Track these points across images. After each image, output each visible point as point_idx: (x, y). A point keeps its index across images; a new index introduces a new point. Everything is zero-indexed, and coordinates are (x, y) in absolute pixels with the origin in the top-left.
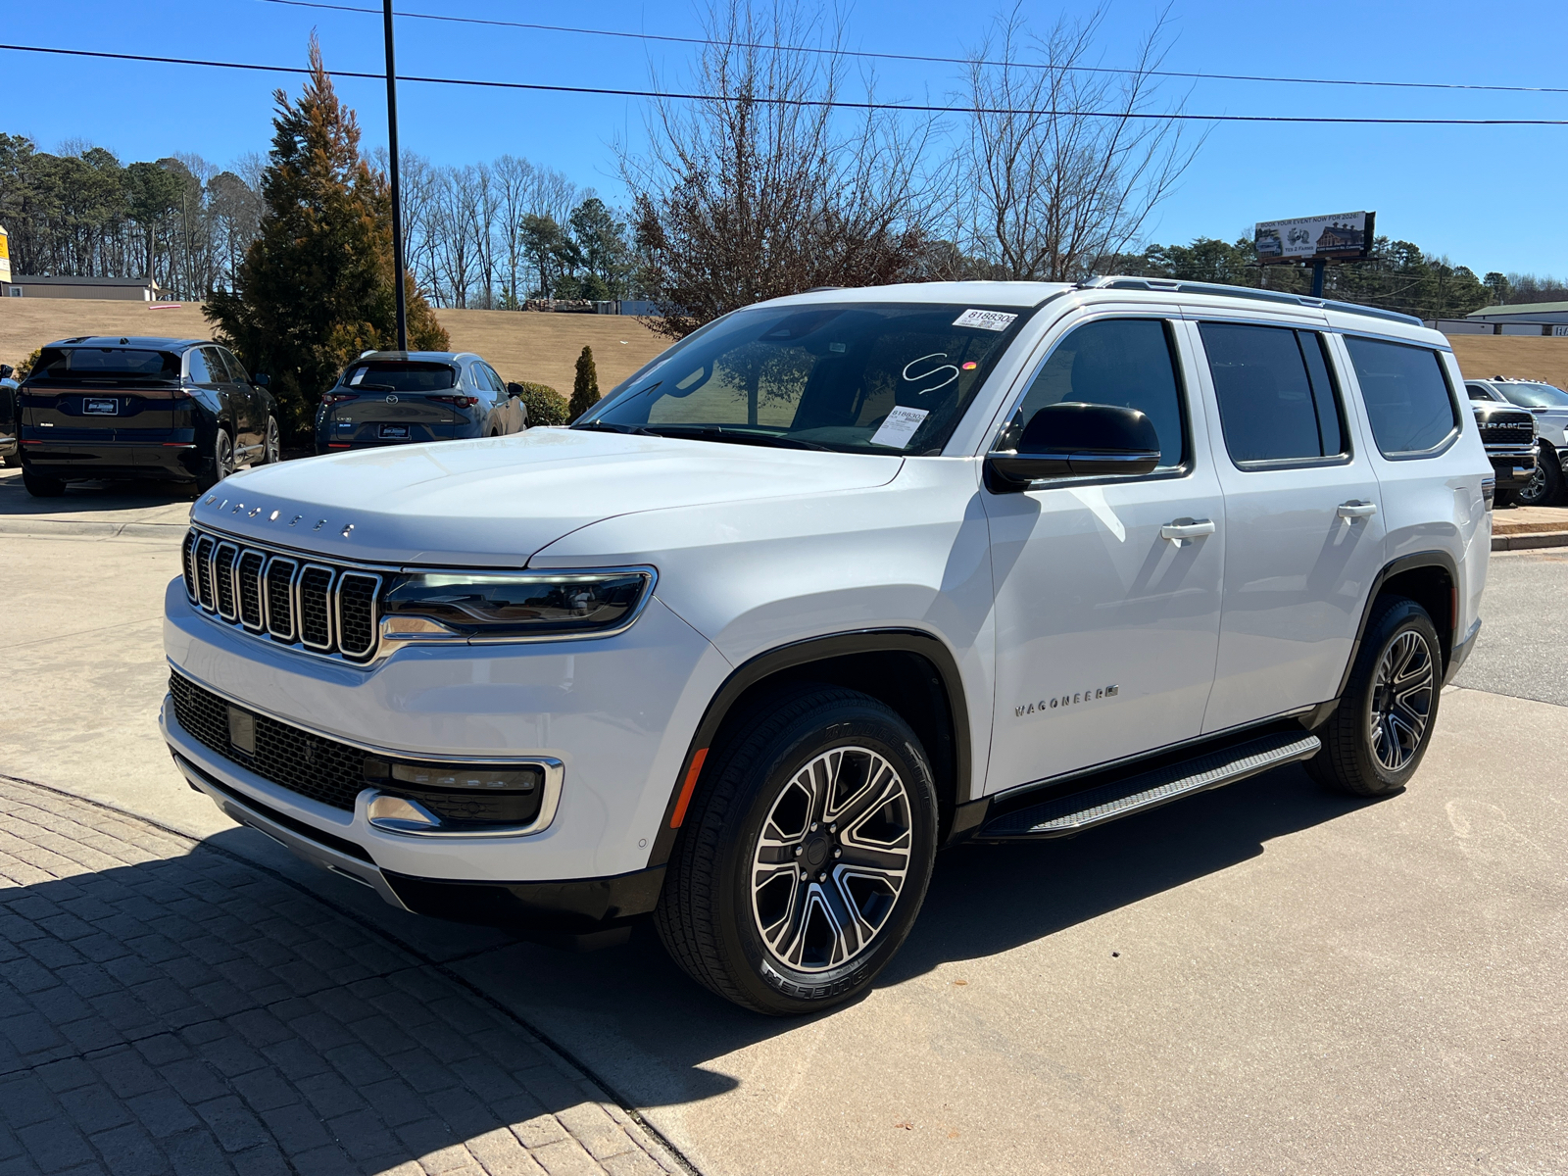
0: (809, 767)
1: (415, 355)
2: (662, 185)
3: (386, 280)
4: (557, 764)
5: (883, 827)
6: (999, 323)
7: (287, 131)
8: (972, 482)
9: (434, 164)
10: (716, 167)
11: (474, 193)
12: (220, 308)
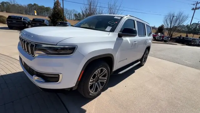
0: (97, 71)
1: (64, 22)
2: (84, 10)
3: (63, 16)
4: (61, 74)
5: (104, 76)
6: (119, 18)
7: (55, 3)
8: (117, 36)
9: (68, 9)
10: (88, 9)
11: (71, 12)
12: (50, 17)
